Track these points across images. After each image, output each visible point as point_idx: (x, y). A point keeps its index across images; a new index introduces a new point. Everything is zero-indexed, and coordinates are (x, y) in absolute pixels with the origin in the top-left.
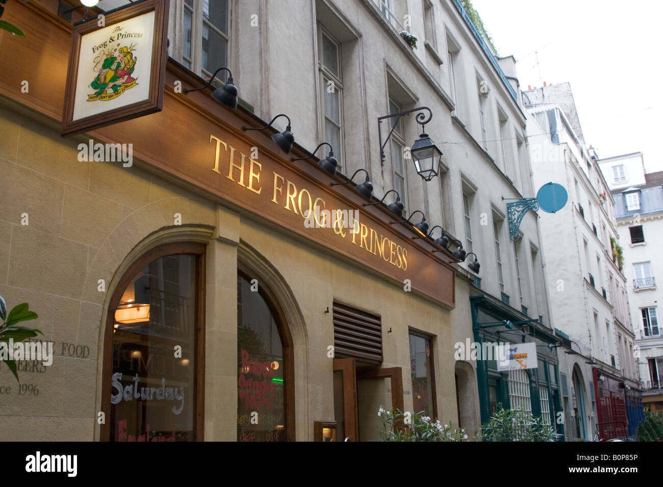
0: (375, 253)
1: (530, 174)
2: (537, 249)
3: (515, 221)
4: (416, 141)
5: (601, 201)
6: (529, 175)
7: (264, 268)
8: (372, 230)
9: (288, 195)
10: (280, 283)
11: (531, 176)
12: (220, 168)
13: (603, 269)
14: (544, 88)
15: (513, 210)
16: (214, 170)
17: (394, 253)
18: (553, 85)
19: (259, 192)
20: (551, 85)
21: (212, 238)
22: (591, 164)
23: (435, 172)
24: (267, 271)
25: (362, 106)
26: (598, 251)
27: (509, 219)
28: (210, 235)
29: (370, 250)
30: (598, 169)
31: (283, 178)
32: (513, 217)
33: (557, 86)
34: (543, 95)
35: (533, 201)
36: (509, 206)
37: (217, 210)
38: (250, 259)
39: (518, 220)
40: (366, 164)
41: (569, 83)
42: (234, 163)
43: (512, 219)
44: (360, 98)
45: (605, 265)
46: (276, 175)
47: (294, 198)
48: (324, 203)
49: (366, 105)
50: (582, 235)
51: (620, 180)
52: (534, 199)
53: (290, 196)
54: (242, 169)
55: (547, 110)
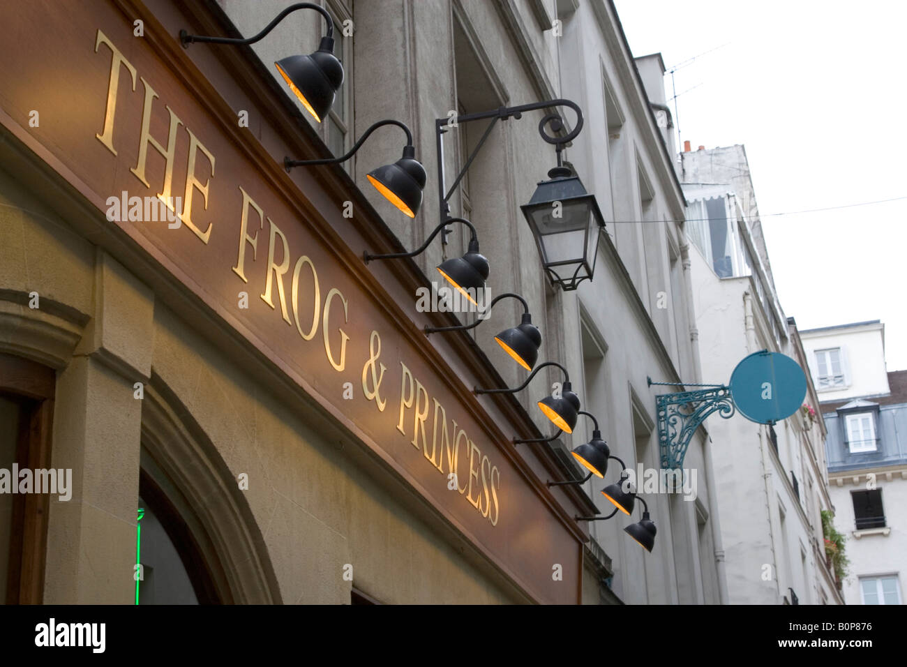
0: (440, 468)
1: (692, 334)
2: (706, 519)
3: (676, 440)
4: (539, 184)
5: (805, 423)
6: (689, 337)
7: (201, 468)
8: (437, 404)
9: (272, 265)
10: (237, 519)
11: (692, 340)
12: (116, 138)
13: (812, 582)
14: (685, 155)
15: (669, 413)
16: (101, 138)
17: (476, 475)
18: (706, 148)
19: (206, 237)
20: (701, 148)
21: (77, 351)
22: (788, 335)
23: (587, 268)
24: (207, 478)
25: (406, 80)
26: (802, 538)
27: (660, 434)
28: (71, 340)
29: (431, 457)
30: (800, 349)
31: (261, 212)
32: (671, 431)
33: (717, 152)
34: (684, 170)
35: (721, 393)
36: (661, 403)
37: (98, 268)
38: (168, 435)
39: (682, 436)
40: (413, 232)
41: (743, 146)
42: (151, 132)
43: (667, 434)
44: (400, 59)
45: (813, 571)
46: (247, 199)
47: (283, 276)
48: (346, 305)
49: (415, 80)
50: (775, 495)
51: (831, 383)
52: (724, 388)
53: (275, 267)
54: (170, 155)
55: (708, 199)
